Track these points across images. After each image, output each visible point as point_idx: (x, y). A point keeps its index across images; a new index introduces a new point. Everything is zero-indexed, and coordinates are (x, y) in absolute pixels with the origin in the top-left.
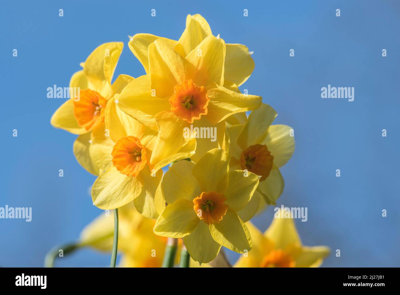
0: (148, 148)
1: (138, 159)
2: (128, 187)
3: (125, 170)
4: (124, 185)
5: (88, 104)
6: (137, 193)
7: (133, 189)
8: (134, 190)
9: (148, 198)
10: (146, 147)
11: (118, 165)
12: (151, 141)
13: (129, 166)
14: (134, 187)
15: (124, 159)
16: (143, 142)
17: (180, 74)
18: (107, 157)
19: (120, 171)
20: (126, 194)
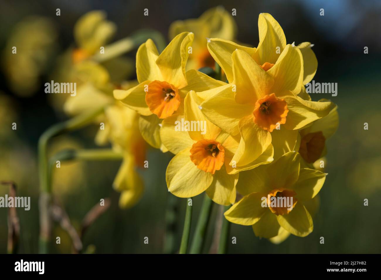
0: (224, 146)
1: (214, 154)
2: (201, 175)
3: (202, 164)
4: (197, 173)
5: (157, 89)
6: (209, 181)
7: (205, 177)
8: (207, 179)
9: (218, 185)
10: (223, 145)
11: (195, 160)
12: (227, 140)
13: (204, 160)
14: (206, 176)
15: (200, 153)
16: (219, 140)
17: (261, 83)
18: (177, 142)
19: (197, 166)
20: (199, 182)
